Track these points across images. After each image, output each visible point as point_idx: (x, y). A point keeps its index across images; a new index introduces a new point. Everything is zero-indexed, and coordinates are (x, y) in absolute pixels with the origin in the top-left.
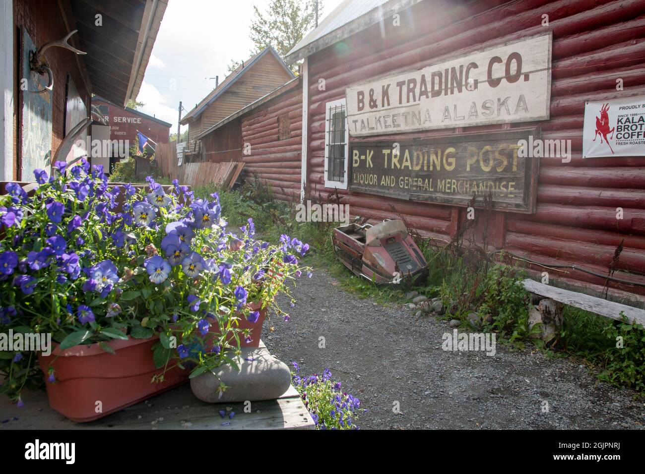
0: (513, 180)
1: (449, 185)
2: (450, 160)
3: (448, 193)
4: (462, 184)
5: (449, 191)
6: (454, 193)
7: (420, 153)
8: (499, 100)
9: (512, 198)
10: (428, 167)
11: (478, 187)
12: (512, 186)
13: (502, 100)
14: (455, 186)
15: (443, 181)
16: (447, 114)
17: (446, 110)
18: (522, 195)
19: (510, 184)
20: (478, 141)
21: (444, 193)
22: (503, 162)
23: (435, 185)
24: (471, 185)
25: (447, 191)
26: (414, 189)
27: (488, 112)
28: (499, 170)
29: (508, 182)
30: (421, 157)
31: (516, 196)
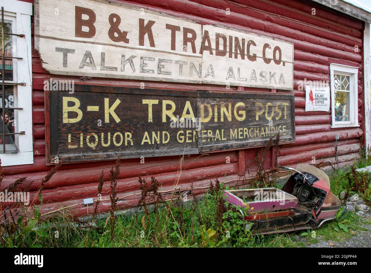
0: (284, 124)
1: (242, 133)
2: (241, 112)
3: (241, 140)
4: (253, 131)
5: (242, 137)
6: (246, 138)
7: (209, 106)
8: (270, 73)
9: (285, 135)
10: (219, 118)
11: (265, 131)
12: (285, 128)
13: (272, 74)
14: (247, 133)
15: (236, 130)
16: (231, 73)
17: (231, 70)
18: (290, 133)
19: (284, 127)
20: (263, 99)
21: (238, 140)
22: (279, 113)
23: (227, 135)
24: (260, 131)
25: (240, 138)
26: (204, 141)
27: (263, 79)
28: (277, 119)
29: (282, 126)
30: (210, 110)
31: (287, 134)
